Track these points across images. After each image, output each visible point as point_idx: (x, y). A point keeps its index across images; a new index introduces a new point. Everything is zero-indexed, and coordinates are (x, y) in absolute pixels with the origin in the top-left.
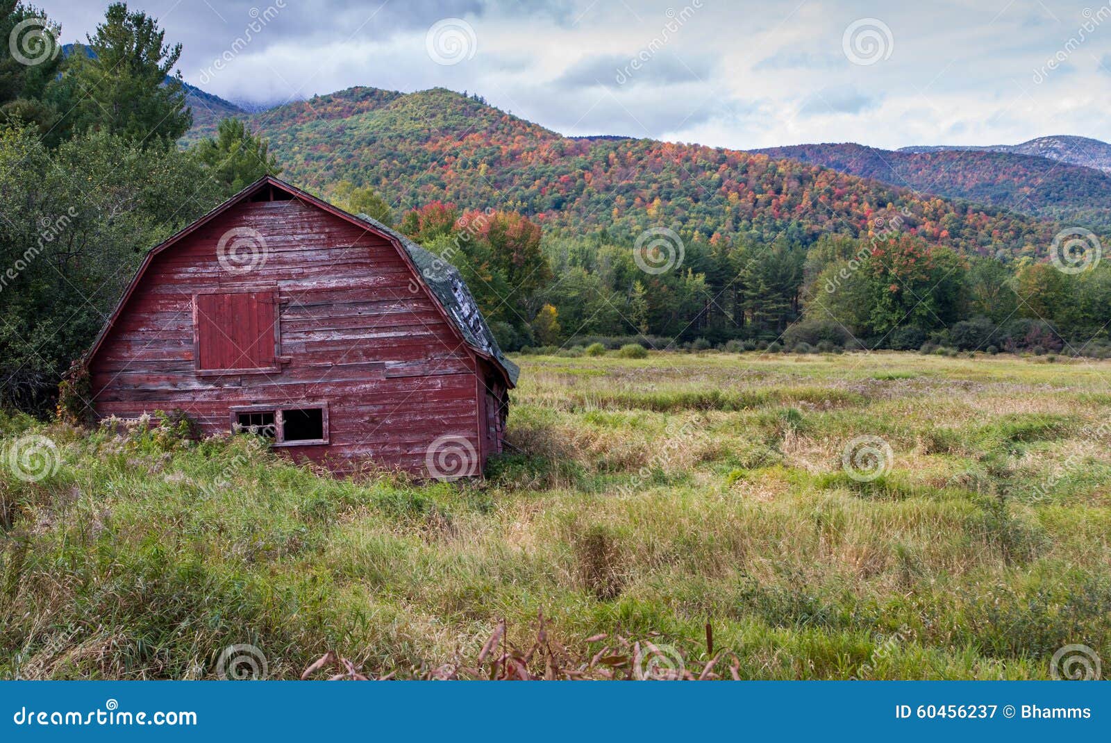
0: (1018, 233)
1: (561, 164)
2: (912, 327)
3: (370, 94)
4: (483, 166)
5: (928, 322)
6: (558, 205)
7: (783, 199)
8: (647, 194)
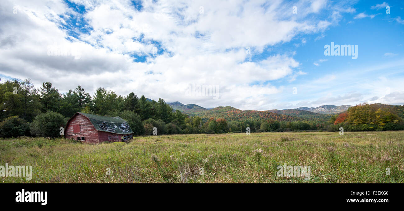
0: (295, 118)
1: (241, 113)
2: (273, 129)
3: (221, 107)
4: (233, 114)
5: (274, 129)
6: (241, 118)
7: (266, 116)
8: (251, 116)
